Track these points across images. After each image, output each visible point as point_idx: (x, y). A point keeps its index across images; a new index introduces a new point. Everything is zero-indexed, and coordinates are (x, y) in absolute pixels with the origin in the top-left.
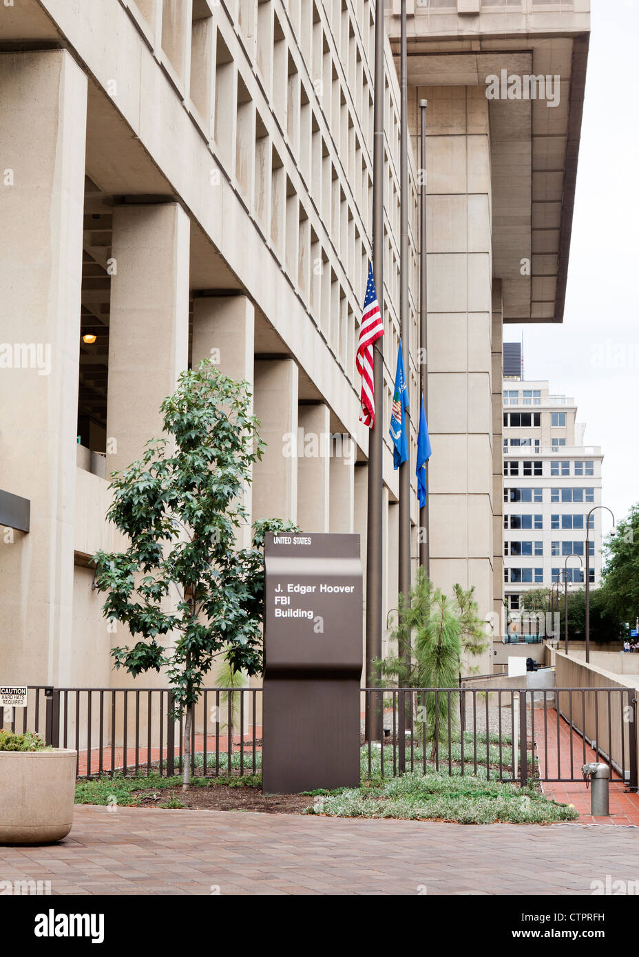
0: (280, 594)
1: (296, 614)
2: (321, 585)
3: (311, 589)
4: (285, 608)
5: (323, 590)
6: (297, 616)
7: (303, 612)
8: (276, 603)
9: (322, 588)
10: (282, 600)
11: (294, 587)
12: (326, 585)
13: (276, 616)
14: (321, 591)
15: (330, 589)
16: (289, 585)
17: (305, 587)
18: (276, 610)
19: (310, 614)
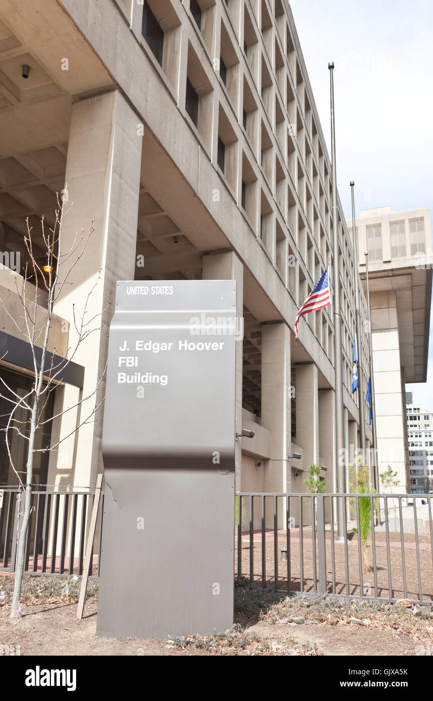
0: (125, 354)
1: (145, 379)
2: (180, 342)
3: (167, 347)
4: (130, 372)
5: (183, 347)
6: (147, 381)
7: (154, 377)
8: (120, 365)
9: (180, 345)
10: (128, 361)
11: (144, 344)
12: (186, 342)
13: (119, 381)
14: (180, 349)
15: (192, 346)
16: (138, 342)
17: (158, 345)
18: (119, 374)
19: (164, 379)
